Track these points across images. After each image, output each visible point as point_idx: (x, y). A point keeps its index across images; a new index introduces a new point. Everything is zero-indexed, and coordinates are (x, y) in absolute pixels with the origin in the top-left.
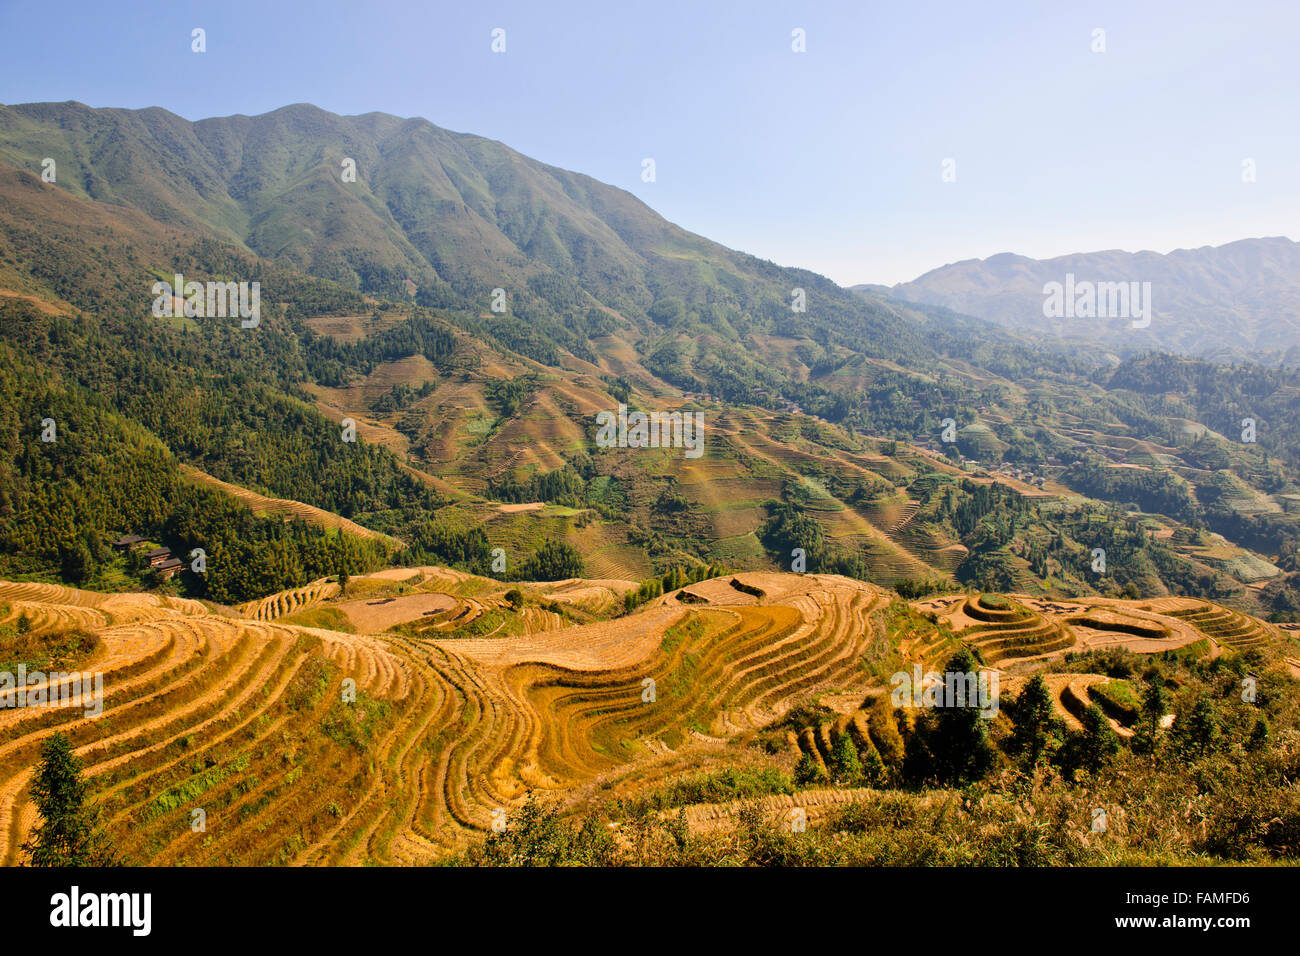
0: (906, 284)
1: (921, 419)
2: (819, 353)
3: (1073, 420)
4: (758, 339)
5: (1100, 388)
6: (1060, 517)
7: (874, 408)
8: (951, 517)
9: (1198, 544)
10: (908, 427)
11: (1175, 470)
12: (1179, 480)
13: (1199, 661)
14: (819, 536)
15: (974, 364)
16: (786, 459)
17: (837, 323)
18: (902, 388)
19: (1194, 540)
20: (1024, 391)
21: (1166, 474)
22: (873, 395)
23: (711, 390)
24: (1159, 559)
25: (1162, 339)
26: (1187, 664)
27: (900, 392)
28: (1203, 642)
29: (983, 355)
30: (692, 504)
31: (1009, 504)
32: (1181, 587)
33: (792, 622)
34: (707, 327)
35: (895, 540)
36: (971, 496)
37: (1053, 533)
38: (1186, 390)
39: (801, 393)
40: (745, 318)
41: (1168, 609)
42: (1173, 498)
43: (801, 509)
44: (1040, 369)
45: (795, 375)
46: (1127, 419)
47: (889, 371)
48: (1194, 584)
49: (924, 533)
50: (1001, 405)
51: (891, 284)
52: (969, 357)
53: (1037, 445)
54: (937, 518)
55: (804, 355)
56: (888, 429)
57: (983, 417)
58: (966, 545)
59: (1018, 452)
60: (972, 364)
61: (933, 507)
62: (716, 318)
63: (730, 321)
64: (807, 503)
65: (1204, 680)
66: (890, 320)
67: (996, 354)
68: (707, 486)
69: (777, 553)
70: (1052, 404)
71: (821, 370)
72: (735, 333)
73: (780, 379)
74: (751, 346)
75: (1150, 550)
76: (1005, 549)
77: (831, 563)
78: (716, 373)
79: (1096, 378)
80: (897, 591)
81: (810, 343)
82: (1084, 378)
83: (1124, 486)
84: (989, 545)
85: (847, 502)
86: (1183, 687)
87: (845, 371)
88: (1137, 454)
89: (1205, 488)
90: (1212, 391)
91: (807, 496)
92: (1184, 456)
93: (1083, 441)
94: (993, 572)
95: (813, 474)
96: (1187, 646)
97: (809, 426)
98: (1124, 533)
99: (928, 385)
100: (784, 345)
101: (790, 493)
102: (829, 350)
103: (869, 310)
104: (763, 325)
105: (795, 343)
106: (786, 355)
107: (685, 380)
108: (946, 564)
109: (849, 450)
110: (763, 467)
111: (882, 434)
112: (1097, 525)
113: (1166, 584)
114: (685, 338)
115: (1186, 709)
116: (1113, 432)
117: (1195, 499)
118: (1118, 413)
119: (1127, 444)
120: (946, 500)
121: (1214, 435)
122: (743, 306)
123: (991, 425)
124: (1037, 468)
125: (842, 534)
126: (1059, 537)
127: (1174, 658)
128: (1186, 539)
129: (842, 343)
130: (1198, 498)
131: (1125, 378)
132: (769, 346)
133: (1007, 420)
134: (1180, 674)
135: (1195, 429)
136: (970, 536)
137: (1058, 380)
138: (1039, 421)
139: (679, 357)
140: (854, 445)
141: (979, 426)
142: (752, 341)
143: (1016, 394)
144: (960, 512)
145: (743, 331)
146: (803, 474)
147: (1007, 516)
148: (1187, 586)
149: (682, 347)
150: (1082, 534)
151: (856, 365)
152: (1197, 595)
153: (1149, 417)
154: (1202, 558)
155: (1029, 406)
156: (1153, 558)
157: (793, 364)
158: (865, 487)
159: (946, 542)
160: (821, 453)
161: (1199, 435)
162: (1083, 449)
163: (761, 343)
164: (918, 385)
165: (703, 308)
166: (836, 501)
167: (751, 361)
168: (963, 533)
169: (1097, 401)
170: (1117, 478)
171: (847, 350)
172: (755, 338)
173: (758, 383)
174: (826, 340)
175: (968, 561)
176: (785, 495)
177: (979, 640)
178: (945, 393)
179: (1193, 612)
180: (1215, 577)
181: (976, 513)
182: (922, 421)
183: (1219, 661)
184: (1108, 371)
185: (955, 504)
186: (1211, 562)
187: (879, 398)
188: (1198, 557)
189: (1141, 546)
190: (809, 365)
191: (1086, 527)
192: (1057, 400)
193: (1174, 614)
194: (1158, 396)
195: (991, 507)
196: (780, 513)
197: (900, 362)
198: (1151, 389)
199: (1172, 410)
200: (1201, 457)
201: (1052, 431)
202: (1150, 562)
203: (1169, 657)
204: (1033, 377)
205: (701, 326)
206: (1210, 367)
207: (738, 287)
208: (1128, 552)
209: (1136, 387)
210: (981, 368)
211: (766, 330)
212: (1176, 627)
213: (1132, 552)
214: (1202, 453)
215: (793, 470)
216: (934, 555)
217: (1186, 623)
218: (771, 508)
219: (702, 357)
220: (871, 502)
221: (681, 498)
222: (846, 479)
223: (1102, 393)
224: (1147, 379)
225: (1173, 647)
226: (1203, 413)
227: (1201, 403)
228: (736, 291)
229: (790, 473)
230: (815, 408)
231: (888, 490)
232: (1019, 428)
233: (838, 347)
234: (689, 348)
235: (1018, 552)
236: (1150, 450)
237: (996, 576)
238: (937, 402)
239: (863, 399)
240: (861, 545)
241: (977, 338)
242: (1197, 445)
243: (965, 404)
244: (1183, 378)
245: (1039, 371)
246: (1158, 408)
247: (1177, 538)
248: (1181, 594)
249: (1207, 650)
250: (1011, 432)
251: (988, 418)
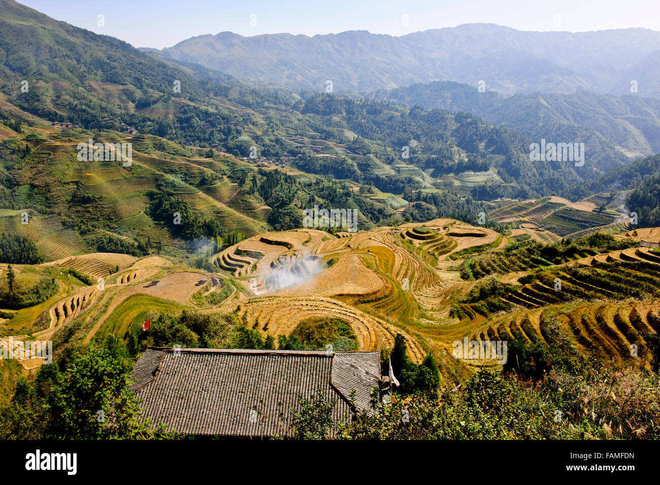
0: (170, 48)
1: (212, 134)
2: (138, 94)
3: (291, 132)
4: (94, 85)
5: (298, 113)
6: (310, 185)
7: (182, 128)
9: (372, 193)
10: (205, 140)
11: (347, 155)
12: (350, 161)
14: (188, 209)
15: (230, 100)
16: (152, 164)
17: (145, 74)
18: (198, 116)
19: (370, 191)
20: (262, 116)
21: (344, 158)
22: (181, 121)
23: (71, 120)
24: (358, 202)
25: (315, 85)
27: (197, 118)
29: (234, 94)
31: (286, 181)
34: (56, 76)
35: (230, 207)
36: (265, 178)
37: (309, 194)
38: (341, 113)
39: (135, 121)
40: (83, 70)
42: (351, 170)
43: (172, 195)
44: (266, 103)
45: (127, 108)
46: (316, 130)
47: (188, 106)
49: (246, 201)
50: (253, 124)
52: (226, 96)
53: (277, 147)
54: (251, 192)
55: (130, 96)
56: (193, 141)
57: (245, 132)
58: (269, 206)
59: (268, 151)
60: (228, 100)
61: (248, 186)
62: (61, 69)
64: (175, 190)
66: (176, 72)
67: (240, 94)
68: (105, 185)
70: (278, 123)
71: (142, 105)
72: (76, 80)
73: (118, 112)
74: (91, 90)
75: (353, 197)
76: (292, 205)
78: (72, 108)
79: (295, 107)
81: (131, 87)
82: (289, 107)
83: (326, 166)
84: (284, 204)
85: (198, 187)
87: (159, 105)
88: (327, 149)
89: (362, 164)
90: (353, 114)
91: (175, 186)
92: (349, 148)
93: (299, 143)
94: (288, 218)
95: (172, 172)
98: (341, 190)
99: (213, 114)
100: (113, 88)
101: (162, 185)
102: (145, 92)
103: (162, 65)
104: (96, 74)
105: (121, 87)
106: (117, 95)
108: (261, 217)
109: (185, 156)
111: (191, 144)
112: (328, 188)
113: (364, 214)
114: (42, 83)
116: (312, 137)
117: (358, 170)
118: (311, 127)
119: (321, 144)
120: (254, 181)
122: (78, 61)
123: (251, 136)
124: (280, 159)
125: (202, 207)
126: (313, 196)
128: (366, 191)
129: (152, 87)
130: (360, 170)
131: (309, 107)
132: (103, 89)
133: (259, 133)
135: (351, 135)
136: (270, 200)
137: (277, 109)
138: (276, 133)
140: (187, 152)
141: (244, 137)
142: (90, 86)
143: (259, 118)
144: (262, 187)
145: (82, 79)
146: (167, 173)
148: (372, 213)
150: (321, 193)
151: (166, 101)
153: (326, 128)
154: (376, 199)
155: (268, 124)
156: (356, 202)
157: (122, 100)
158: (205, 178)
159: (258, 205)
160: (172, 159)
161: (353, 137)
162: (301, 147)
163: (97, 87)
164: (206, 113)
167: (95, 100)
168: (266, 199)
169: (299, 120)
170: (321, 162)
171: (157, 92)
172: (92, 84)
173: (106, 115)
174: (142, 86)
175: (273, 214)
176: (158, 187)
178: (223, 118)
180: (384, 208)
181: (271, 188)
182: (213, 136)
184: (301, 104)
185: (259, 183)
186: (379, 201)
187: (184, 122)
188: (374, 199)
189: (349, 196)
190: (133, 102)
191: (322, 190)
192: (281, 121)
194: (328, 117)
195: (278, 183)
196: (158, 198)
197: (191, 100)
198: (324, 113)
199: (337, 124)
200: (357, 149)
201: (283, 138)
202: (355, 204)
204: (263, 108)
206: (351, 101)
207: (72, 48)
208: (344, 200)
209: (317, 112)
210: (233, 102)
211: (99, 78)
213: (347, 200)
214: (357, 146)
215: (159, 170)
216: (254, 213)
218: (151, 196)
219: (59, 97)
220: (212, 186)
221: (90, 195)
222: (193, 173)
223: (301, 116)
224: (322, 107)
226: (350, 125)
227: (349, 120)
228: (71, 50)
229: (158, 173)
230: (147, 129)
231: (218, 178)
232: (266, 137)
233: (151, 90)
234: (47, 91)
235: (299, 206)
236: (332, 146)
237: (291, 220)
238: (220, 124)
239: (174, 123)
240: (214, 212)
241: (224, 84)
242: (353, 142)
243: (235, 125)
244: (339, 107)
245: (266, 104)
246: (329, 123)
247: (362, 191)
250: (263, 140)
251: (248, 132)
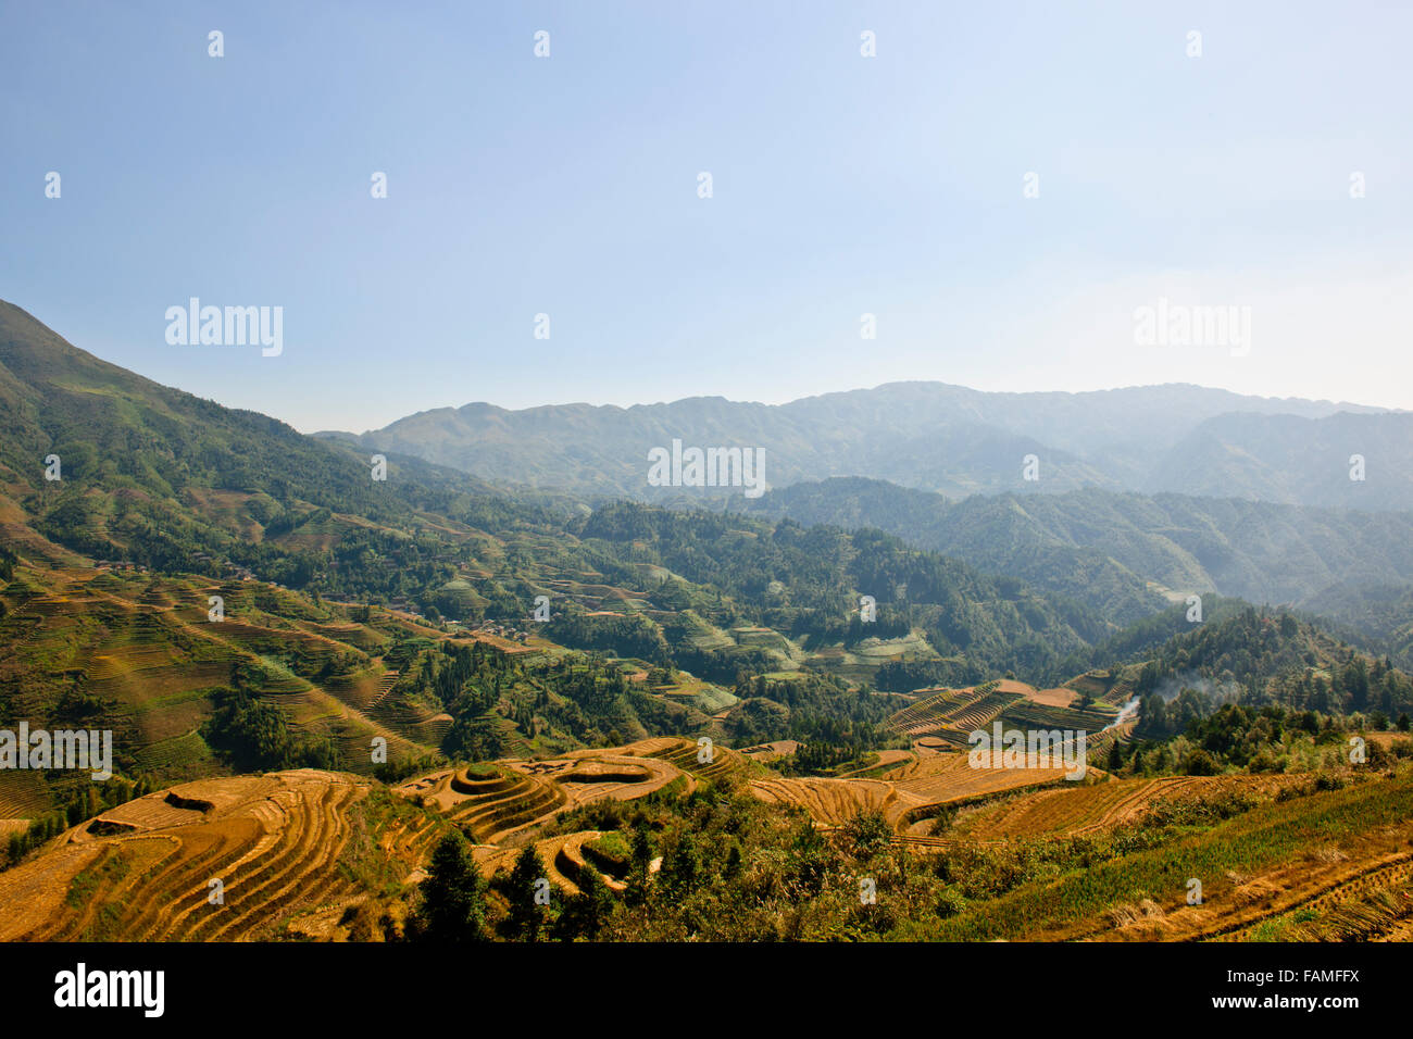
0: (376, 431)
1: (397, 578)
2: (275, 508)
3: (552, 572)
4: (198, 494)
5: (574, 538)
6: (544, 672)
7: (342, 569)
8: (433, 684)
9: (670, 683)
10: (383, 589)
11: (646, 613)
12: (650, 623)
13: (679, 797)
14: (280, 725)
15: (451, 518)
16: (236, 635)
17: (297, 473)
18: (375, 546)
19: (666, 680)
20: (503, 544)
21: (638, 618)
22: (341, 555)
23: (135, 557)
24: (637, 702)
25: (627, 488)
26: (669, 803)
27: (372, 551)
28: (681, 779)
29: (461, 507)
30: (109, 704)
31: (493, 663)
32: (658, 727)
33: (250, 835)
34: (129, 479)
35: (372, 718)
36: (453, 659)
37: (538, 688)
38: (650, 537)
39: (253, 556)
40: (181, 469)
41: (649, 751)
42: (646, 641)
43: (257, 695)
44: (518, 521)
45: (248, 535)
46: (600, 567)
47: (359, 527)
48: (670, 722)
49: (404, 705)
50: (480, 559)
51: (359, 432)
52: (445, 509)
53: (518, 599)
54: (419, 687)
55: (258, 513)
56: (359, 592)
57: (462, 573)
58: (450, 714)
59: (500, 607)
60: (449, 517)
61: (414, 675)
62: (142, 468)
63: (160, 472)
64: (265, 687)
65: (685, 816)
66: (359, 471)
67: (473, 507)
68: (130, 678)
69: (228, 752)
70: (530, 556)
71: (278, 529)
72: (166, 486)
73: (227, 540)
74: (189, 502)
75: (629, 694)
76: (492, 712)
77: (297, 754)
78: (141, 535)
79: (570, 528)
80: (377, 777)
81: (264, 497)
82: (560, 528)
83: (601, 634)
84: (476, 710)
85: (316, 680)
86: (667, 827)
87: (308, 528)
88: (613, 601)
89: (673, 628)
90: (672, 537)
91: (265, 678)
92: (652, 599)
93: (561, 592)
94: (480, 739)
95: (271, 651)
96: (668, 785)
97: (265, 595)
98: (605, 680)
99: (404, 542)
100: (231, 500)
101: (243, 677)
102: (288, 505)
103: (334, 460)
104: (205, 476)
105: (246, 498)
106: (234, 511)
107: (98, 546)
108: (432, 736)
109: (315, 620)
110: (207, 648)
111: (353, 598)
112: (579, 675)
113: (645, 726)
114: (97, 492)
115: (672, 848)
116: (589, 580)
117: (664, 640)
118: (593, 562)
119: (602, 592)
120: (428, 666)
121: (677, 577)
122: (178, 454)
123: (471, 582)
124: (519, 623)
125: (310, 720)
126: (545, 693)
127: (657, 799)
128: (659, 679)
129: (303, 498)
130: (667, 639)
131: (596, 527)
132: (212, 501)
133: (487, 574)
134: (665, 815)
135: (660, 573)
136: (456, 703)
137: (535, 532)
138: (519, 574)
139: (89, 517)
140: (323, 613)
141: (459, 583)
142: (190, 496)
143: (495, 548)
144: (443, 677)
145: (178, 484)
146: (260, 653)
147: (492, 676)
148: (662, 724)
149: (93, 505)
150: (566, 686)
151: (320, 521)
152: (673, 733)
153: (618, 563)
154: (675, 696)
155: (509, 559)
156: (632, 703)
157: (243, 522)
158: (335, 660)
159: (428, 713)
160: (281, 626)
161: (664, 578)
162: (563, 600)
163: (201, 498)
164: (392, 542)
165: (124, 455)
166: (301, 680)
167: (188, 520)
168: (447, 701)
169: (572, 550)
170: (596, 626)
171: (309, 505)
172: (195, 492)
173: (199, 547)
174: (284, 494)
175: (453, 731)
176: (235, 680)
177: (470, 816)
178: (421, 550)
179: (671, 750)
180: (686, 713)
181: (460, 678)
182: (398, 582)
183: (696, 794)
184: (581, 521)
185: (437, 669)
186: (681, 699)
187: (349, 558)
188: (671, 696)
189: (620, 692)
190: (263, 523)
191: (569, 679)
192: (535, 551)
193: (655, 755)
194: (627, 543)
195: (476, 669)
196: (232, 703)
197: (372, 518)
198: (621, 537)
199: (640, 557)
200: (667, 600)
201: (532, 584)
202: (630, 707)
203: (652, 799)
204: (511, 530)
205: (120, 478)
206: (669, 515)
207: (171, 431)
208: (609, 699)
209: (608, 536)
210: (458, 521)
211: (208, 483)
212: (657, 767)
213: (614, 699)
214: (667, 595)
215: (246, 649)
216: (417, 728)
217: (665, 762)
218: (218, 698)
219: (121, 516)
220: (343, 678)
221: (93, 698)
222: (312, 653)
223: (577, 543)
224: (616, 527)
225: (656, 788)
226: (665, 557)
227: (664, 548)
228: (168, 436)
229: (242, 652)
230: (272, 572)
231: (362, 662)
232: (500, 583)
233: (299, 502)
234: (104, 504)
235: (506, 713)
236: (623, 596)
237: (484, 742)
238: (414, 559)
239: (329, 559)
240: (333, 729)
241: (453, 490)
242: (663, 588)
243: (443, 561)
244: (647, 526)
245: (517, 523)
246: (627, 555)
247: (651, 680)
248: (659, 734)
249: (685, 785)
250: (491, 588)
251: (467, 573)
